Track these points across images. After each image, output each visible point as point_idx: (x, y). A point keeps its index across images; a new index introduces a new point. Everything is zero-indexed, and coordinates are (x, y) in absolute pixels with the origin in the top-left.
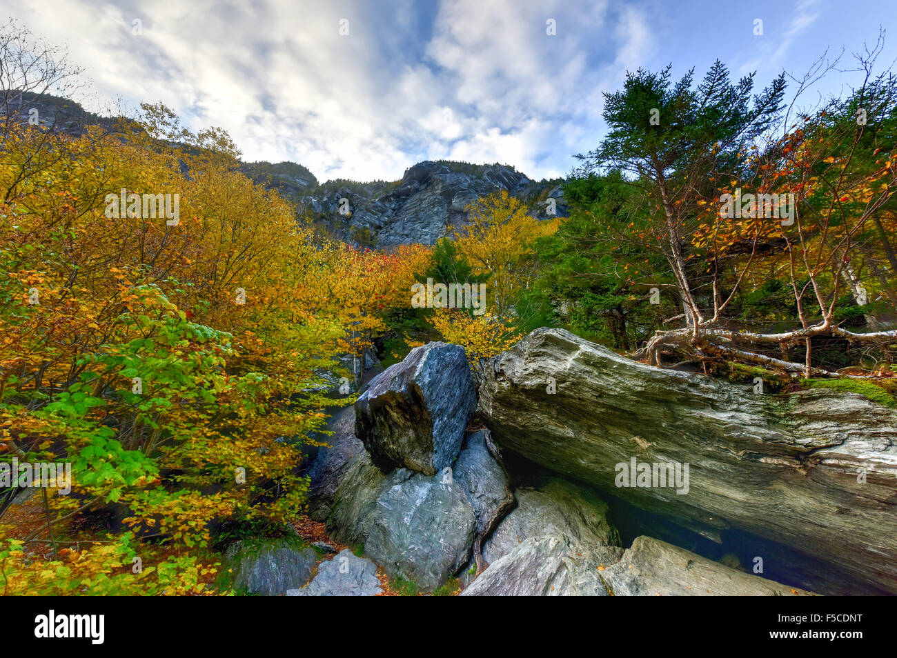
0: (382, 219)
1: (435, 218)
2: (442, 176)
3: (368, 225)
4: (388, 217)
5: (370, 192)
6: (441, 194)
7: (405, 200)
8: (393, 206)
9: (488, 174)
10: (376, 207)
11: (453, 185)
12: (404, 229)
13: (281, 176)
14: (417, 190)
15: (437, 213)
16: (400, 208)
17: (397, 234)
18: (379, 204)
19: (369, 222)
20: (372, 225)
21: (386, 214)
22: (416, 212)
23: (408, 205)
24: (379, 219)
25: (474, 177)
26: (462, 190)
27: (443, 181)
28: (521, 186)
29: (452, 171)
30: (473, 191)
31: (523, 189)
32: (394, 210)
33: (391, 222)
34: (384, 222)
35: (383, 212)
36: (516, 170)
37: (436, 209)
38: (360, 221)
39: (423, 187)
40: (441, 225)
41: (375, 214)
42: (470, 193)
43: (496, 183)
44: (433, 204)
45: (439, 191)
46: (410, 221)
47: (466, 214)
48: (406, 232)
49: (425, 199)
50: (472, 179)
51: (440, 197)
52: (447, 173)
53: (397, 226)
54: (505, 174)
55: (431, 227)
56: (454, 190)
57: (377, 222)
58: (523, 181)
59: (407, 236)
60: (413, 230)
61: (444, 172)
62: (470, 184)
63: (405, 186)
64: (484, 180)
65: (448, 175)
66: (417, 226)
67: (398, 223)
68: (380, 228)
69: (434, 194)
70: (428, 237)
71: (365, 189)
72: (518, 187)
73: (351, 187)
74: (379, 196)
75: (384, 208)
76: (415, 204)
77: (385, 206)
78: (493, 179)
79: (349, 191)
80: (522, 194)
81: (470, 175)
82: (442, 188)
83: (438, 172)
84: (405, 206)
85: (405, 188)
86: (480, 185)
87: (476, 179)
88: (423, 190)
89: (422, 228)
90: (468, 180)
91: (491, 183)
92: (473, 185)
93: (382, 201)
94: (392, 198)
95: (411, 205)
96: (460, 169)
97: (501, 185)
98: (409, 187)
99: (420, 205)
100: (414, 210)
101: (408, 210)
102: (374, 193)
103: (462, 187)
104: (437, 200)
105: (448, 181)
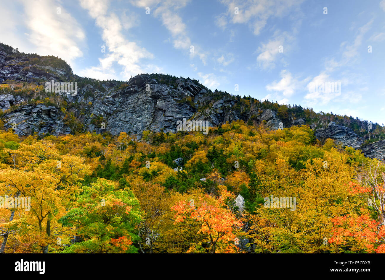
0: (112, 109)
1: (146, 112)
3: (102, 113)
4: (116, 108)
5: (106, 88)
6: (151, 97)
7: (128, 97)
8: (120, 100)
9: (182, 86)
10: (109, 101)
11: (159, 92)
12: (125, 117)
13: (47, 68)
14: (136, 92)
15: (147, 109)
16: (124, 102)
17: (120, 120)
18: (111, 99)
19: (103, 111)
20: (105, 113)
21: (115, 106)
22: (134, 107)
23: (130, 101)
24: (110, 109)
25: (173, 87)
26: (164, 96)
27: (153, 89)
28: (201, 94)
29: (159, 83)
30: (170, 97)
31: (202, 96)
32: (120, 103)
33: (117, 112)
34: (113, 111)
35: (113, 104)
36: (199, 83)
37: (147, 106)
38: (97, 110)
39: (140, 89)
40: (149, 117)
41: (108, 106)
42: (168, 98)
43: (186, 92)
44: (145, 103)
45: (149, 95)
46: (129, 112)
47: (165, 111)
48: (127, 120)
49: (141, 98)
50: (171, 88)
51: (150, 99)
52: (156, 83)
53: (121, 115)
54: (192, 86)
55: (143, 117)
56: (159, 96)
57: (109, 111)
58: (203, 91)
59: (127, 122)
60: (131, 118)
61: (154, 83)
62: (169, 92)
63: (129, 88)
64: (178, 90)
65: (156, 85)
66: (134, 116)
67: (122, 113)
68: (110, 114)
69: (146, 96)
70: (140, 124)
71: (103, 86)
72: (199, 94)
73: (94, 84)
74: (111, 93)
75: (114, 102)
76: (134, 101)
77: (115, 100)
78: (184, 89)
79: (92, 87)
80: (200, 100)
81: (170, 86)
82: (151, 93)
83: (150, 83)
84: (128, 102)
85: (129, 90)
86: (175, 93)
87: (173, 89)
88: (140, 93)
89: (137, 118)
90: (169, 89)
91: (182, 92)
92: (171, 93)
93: (113, 97)
94: (119, 95)
95: (131, 102)
96: (164, 81)
97: (189, 93)
98: (131, 89)
99: (137, 102)
100: (133, 105)
101: (129, 105)
102: (109, 90)
103: (164, 94)
104: (148, 100)
105: (155, 89)
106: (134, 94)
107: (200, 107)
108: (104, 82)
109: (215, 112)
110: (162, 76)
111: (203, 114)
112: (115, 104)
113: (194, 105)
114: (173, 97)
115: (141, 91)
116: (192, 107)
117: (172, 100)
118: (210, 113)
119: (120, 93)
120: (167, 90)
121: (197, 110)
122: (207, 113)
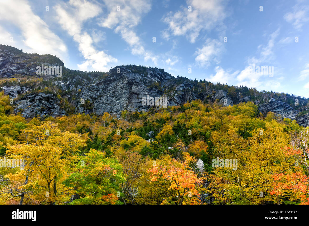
0: (97, 94)
1: (123, 96)
2: (127, 75)
3: (89, 98)
4: (100, 93)
5: (92, 78)
6: (127, 84)
7: (108, 84)
8: (103, 87)
9: (151, 74)
10: (94, 88)
11: (133, 80)
12: (107, 100)
14: (115, 80)
15: (124, 93)
16: (106, 88)
17: (103, 103)
18: (96, 87)
19: (90, 96)
20: (91, 98)
21: (99, 92)
22: (114, 92)
23: (110, 88)
24: (95, 94)
25: (143, 75)
26: (137, 82)
27: (128, 78)
28: (166, 80)
29: (133, 72)
30: (142, 83)
32: (103, 89)
33: (101, 96)
34: (98, 96)
35: (97, 91)
36: (164, 71)
37: (124, 91)
38: (85, 96)
39: (118, 78)
40: (126, 99)
41: (93, 92)
42: (140, 84)
43: (154, 78)
44: (122, 89)
45: (125, 82)
46: (110, 96)
47: (138, 95)
48: (108, 102)
50: (142, 76)
51: (126, 85)
52: (130, 73)
53: (104, 99)
54: (159, 74)
55: (121, 100)
56: (133, 82)
57: (94, 96)
58: (168, 77)
59: (109, 104)
60: (112, 101)
61: (129, 72)
62: (141, 80)
63: (110, 77)
64: (148, 77)
65: (130, 74)
66: (114, 99)
67: (105, 98)
68: (95, 99)
69: (123, 83)
70: (119, 105)
71: (89, 76)
72: (165, 80)
73: (82, 75)
74: (96, 82)
75: (98, 88)
76: (113, 87)
77: (99, 87)
78: (152, 76)
79: (80, 78)
80: (166, 85)
81: (141, 74)
82: (127, 81)
83: (126, 73)
84: (108, 88)
85: (109, 79)
86: (146, 80)
87: (144, 76)
88: (118, 81)
89: (117, 100)
90: (140, 77)
91: (151, 79)
92: (142, 80)
93: (97, 85)
94: (102, 83)
95: (112, 88)
96: (137, 71)
97: (157, 79)
98: (111, 78)
99: (116, 88)
100: (113, 91)
101: (110, 90)
102: (93, 79)
103: (137, 81)
104: (124, 87)
105: (130, 77)
106: (113, 82)
107: (166, 90)
108: (90, 73)
109: (178, 94)
110: (135, 67)
111: (169, 96)
112: (99, 91)
113: (161, 89)
114: (144, 83)
115: (119, 79)
116: (160, 91)
117: (144, 85)
118: (174, 95)
119: (103, 82)
120: (139, 77)
121: (164, 92)
122: (171, 94)
